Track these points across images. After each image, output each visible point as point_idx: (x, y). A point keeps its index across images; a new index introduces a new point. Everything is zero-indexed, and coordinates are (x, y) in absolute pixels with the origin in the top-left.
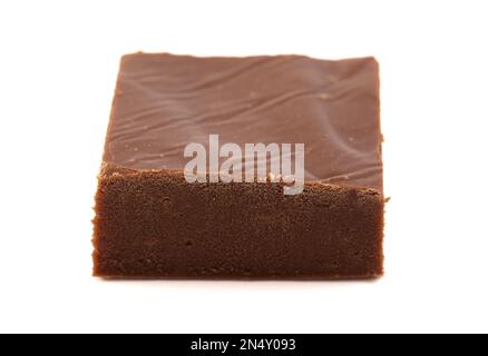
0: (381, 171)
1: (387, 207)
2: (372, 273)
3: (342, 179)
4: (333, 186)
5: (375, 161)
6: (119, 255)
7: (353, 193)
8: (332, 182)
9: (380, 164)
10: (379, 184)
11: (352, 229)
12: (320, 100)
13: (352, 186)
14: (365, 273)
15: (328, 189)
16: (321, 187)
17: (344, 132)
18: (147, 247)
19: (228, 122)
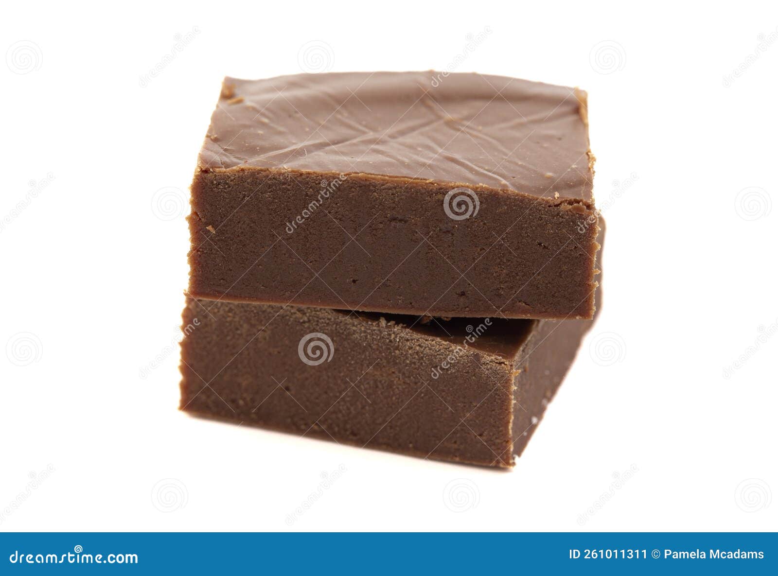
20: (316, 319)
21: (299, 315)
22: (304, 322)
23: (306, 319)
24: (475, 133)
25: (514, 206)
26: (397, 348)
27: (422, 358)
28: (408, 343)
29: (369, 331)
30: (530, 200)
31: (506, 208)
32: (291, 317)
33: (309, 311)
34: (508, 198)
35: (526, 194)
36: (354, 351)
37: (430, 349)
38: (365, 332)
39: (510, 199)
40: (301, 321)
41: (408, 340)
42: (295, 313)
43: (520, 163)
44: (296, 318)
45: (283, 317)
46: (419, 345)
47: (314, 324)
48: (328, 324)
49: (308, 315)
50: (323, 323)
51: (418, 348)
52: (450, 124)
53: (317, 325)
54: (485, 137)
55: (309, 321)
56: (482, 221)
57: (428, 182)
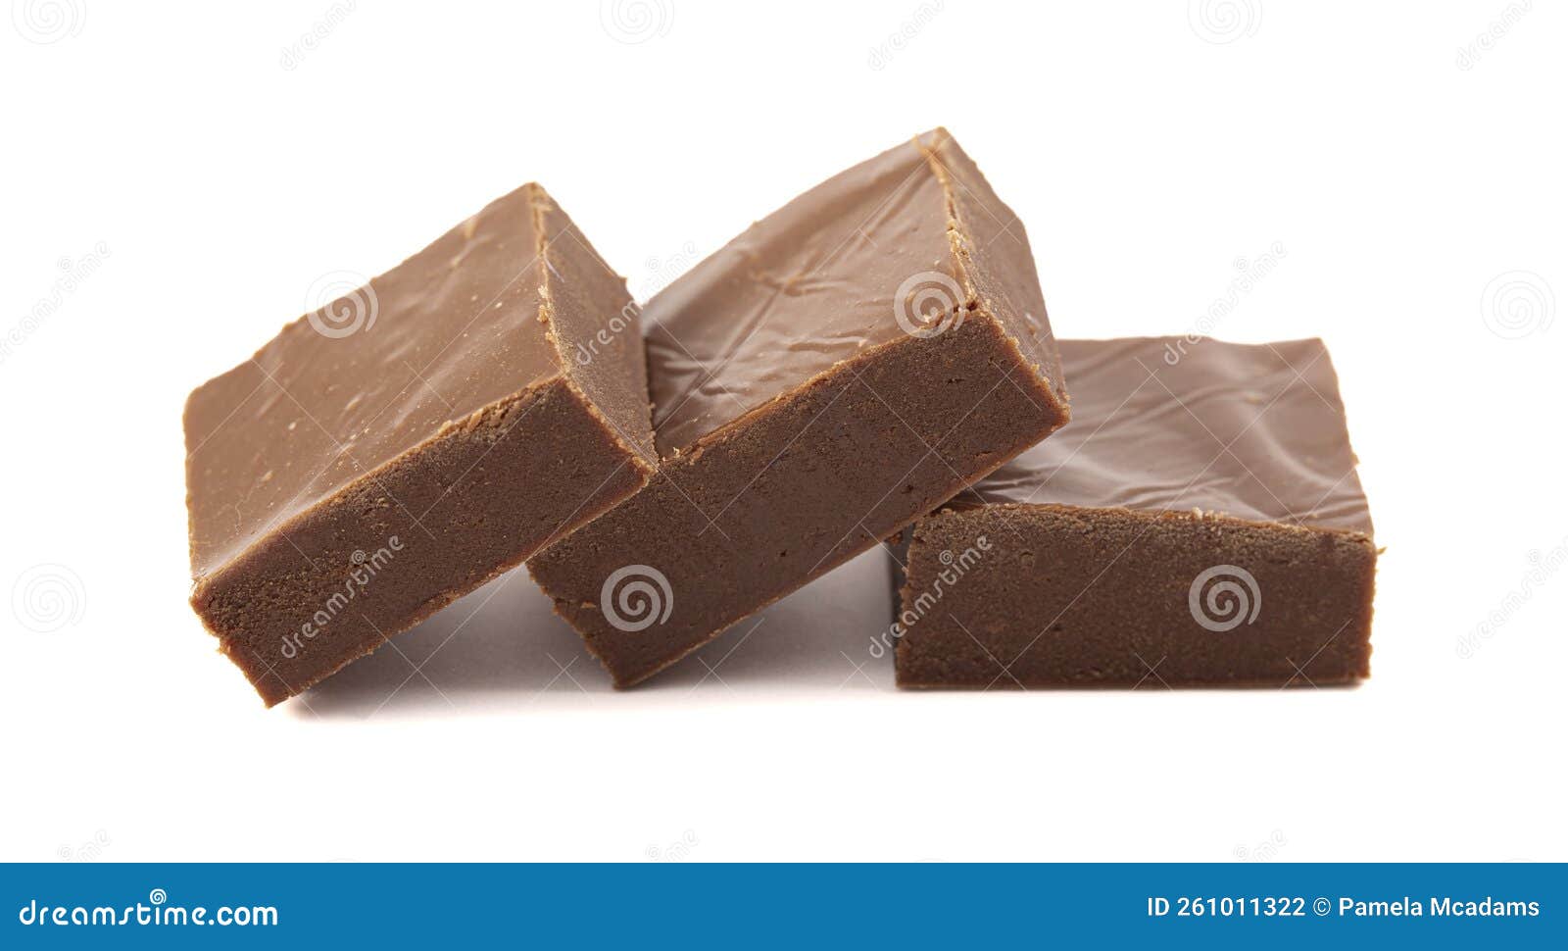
0: (1365, 507)
1: (1381, 564)
2: (1352, 675)
3: (1310, 518)
4: (1296, 528)
5: (1352, 492)
6: (942, 648)
7: (1328, 540)
8: (1294, 521)
9: (1363, 497)
10: (1367, 524)
11: (1323, 602)
12: (1247, 401)
13: (1327, 526)
14: (1342, 675)
15: (1287, 532)
16: (1278, 529)
17: (1297, 448)
18: (989, 634)
19: (1105, 435)
20: (1104, 525)
21: (1081, 523)
22: (1088, 532)
23: (1090, 527)
24: (821, 285)
25: (890, 361)
26: (1219, 545)
27: (1253, 553)
28: (1234, 536)
29: (1179, 529)
30: (901, 344)
31: (882, 369)
32: (1069, 529)
33: (1095, 515)
34: (876, 358)
35: (892, 341)
36: (1157, 560)
37: (1264, 539)
38: (1173, 531)
39: (879, 357)
40: (1084, 531)
41: (1233, 532)
42: (1074, 522)
43: (875, 300)
44: (1078, 528)
45: (1058, 530)
46: (1251, 537)
47: (1102, 532)
48: (1122, 529)
49: (1093, 521)
50: (1114, 528)
51: (1247, 540)
52: (792, 291)
53: (1106, 533)
54: (832, 284)
55: (1095, 529)
56: (868, 400)
57: (777, 400)
